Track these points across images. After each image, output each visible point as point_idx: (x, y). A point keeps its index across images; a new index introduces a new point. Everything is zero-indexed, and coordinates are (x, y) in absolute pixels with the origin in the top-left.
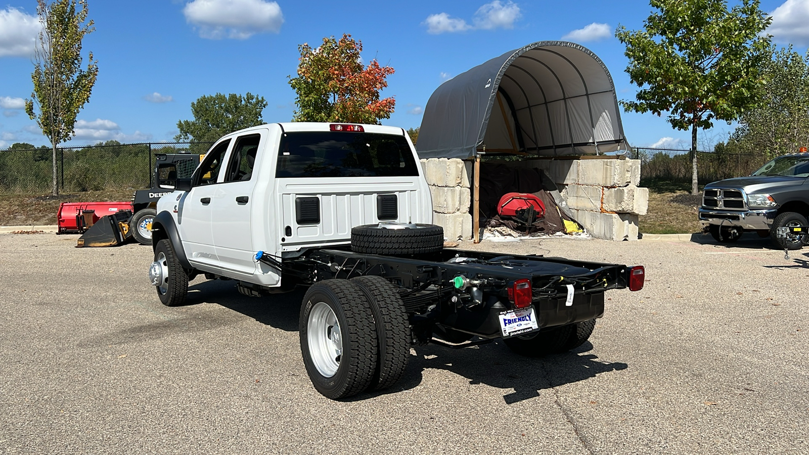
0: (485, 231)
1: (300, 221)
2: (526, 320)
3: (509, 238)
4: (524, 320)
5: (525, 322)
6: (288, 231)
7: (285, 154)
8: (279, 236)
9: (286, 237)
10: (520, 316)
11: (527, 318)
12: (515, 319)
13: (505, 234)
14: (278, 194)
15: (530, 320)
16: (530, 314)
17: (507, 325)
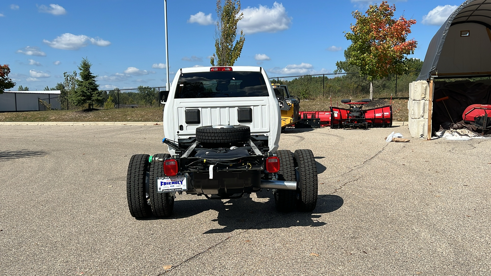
0: (446, 132)
1: (188, 122)
2: (179, 184)
3: (465, 138)
4: (177, 184)
5: (178, 185)
6: (181, 128)
7: (181, 85)
8: (175, 130)
9: (180, 131)
10: (174, 181)
11: (180, 183)
12: (169, 183)
13: (463, 134)
14: (175, 107)
15: (182, 184)
16: (182, 181)
17: (162, 185)
